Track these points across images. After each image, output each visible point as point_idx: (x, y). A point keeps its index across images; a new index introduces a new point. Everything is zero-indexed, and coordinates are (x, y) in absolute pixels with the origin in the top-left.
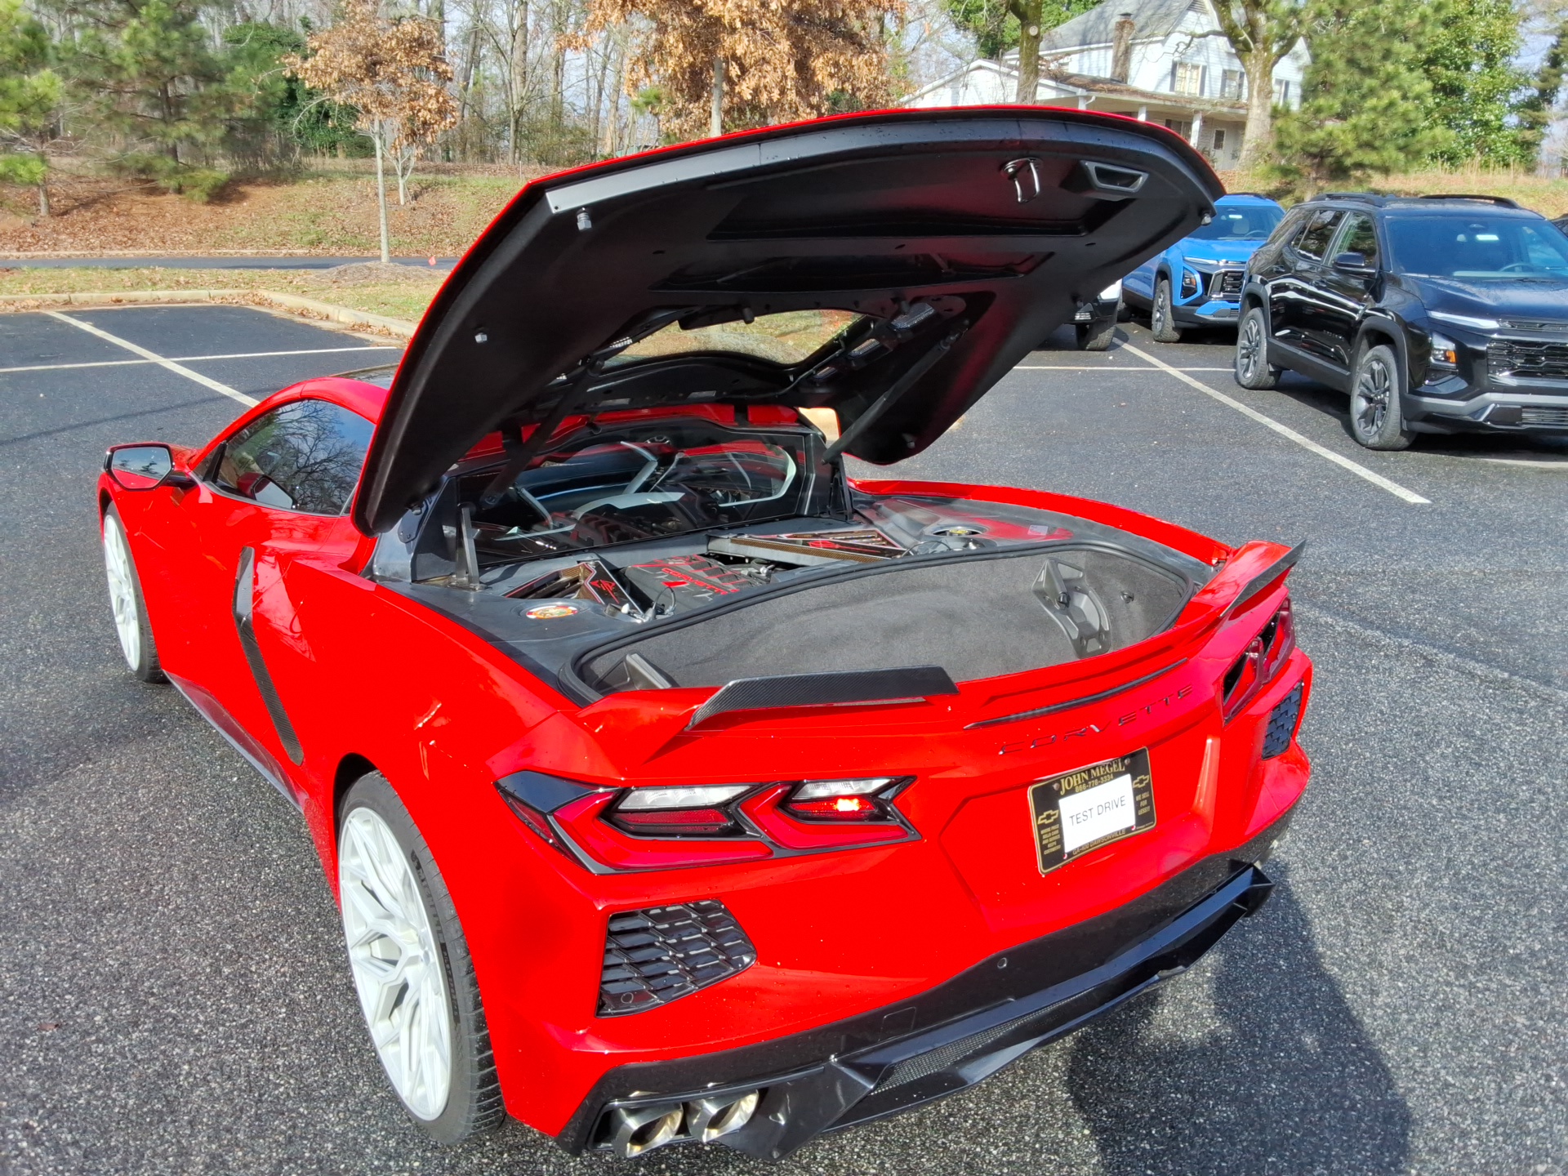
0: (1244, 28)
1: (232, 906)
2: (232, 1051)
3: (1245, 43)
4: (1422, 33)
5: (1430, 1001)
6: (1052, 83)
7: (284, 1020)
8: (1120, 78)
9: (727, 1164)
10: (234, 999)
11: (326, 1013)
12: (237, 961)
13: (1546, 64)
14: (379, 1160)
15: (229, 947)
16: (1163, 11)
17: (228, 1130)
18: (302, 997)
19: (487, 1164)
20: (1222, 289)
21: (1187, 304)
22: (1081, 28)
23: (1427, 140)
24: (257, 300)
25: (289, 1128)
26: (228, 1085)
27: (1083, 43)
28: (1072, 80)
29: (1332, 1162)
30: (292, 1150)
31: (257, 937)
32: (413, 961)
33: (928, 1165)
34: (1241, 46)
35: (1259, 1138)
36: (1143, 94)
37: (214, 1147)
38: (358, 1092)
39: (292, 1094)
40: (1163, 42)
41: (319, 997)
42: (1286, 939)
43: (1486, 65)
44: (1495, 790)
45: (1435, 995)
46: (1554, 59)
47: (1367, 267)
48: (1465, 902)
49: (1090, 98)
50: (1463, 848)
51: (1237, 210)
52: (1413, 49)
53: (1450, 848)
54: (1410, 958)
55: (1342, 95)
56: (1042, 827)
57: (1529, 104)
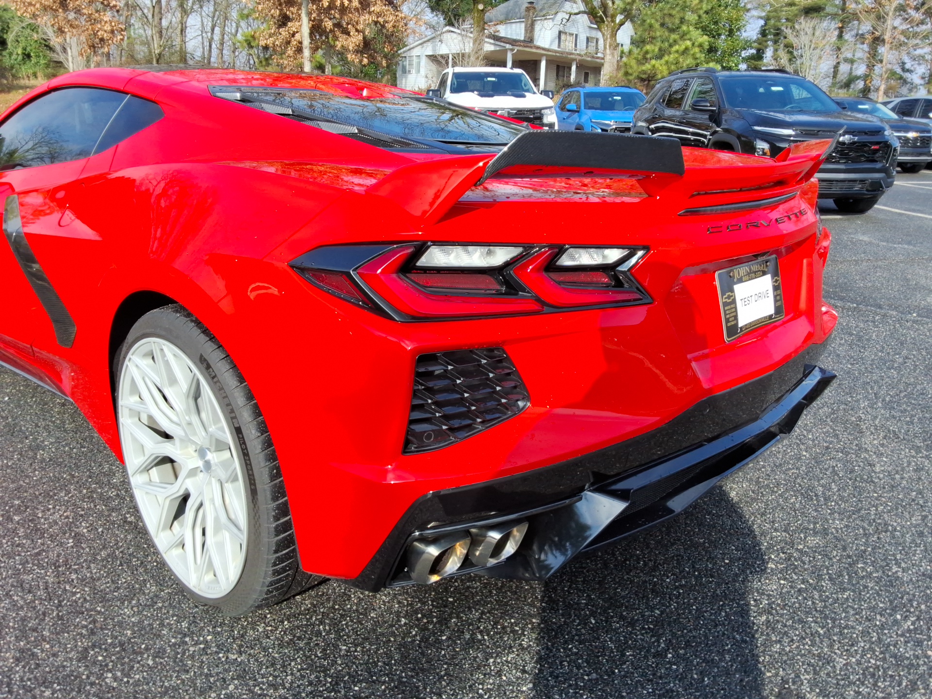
0: (600, 8)
1: (16, 476)
2: (30, 572)
3: (601, 17)
4: (701, 8)
5: (908, 466)
6: (492, 41)
7: (72, 547)
8: (529, 40)
9: (470, 608)
10: (26, 537)
11: (109, 540)
12: (25, 511)
13: (760, 36)
14: (176, 638)
15: (17, 502)
16: (551, 1)
17: (34, 630)
18: (85, 531)
19: (271, 631)
22: (505, 10)
25: (90, 623)
26: (30, 597)
27: (506, 19)
28: (503, 40)
29: (900, 563)
30: (95, 638)
31: (40, 494)
32: (193, 473)
33: (623, 594)
34: (598, 19)
35: (845, 554)
36: (544, 49)
37: (22, 643)
38: (147, 591)
39: (88, 598)
40: (553, 19)
41: (100, 530)
42: (800, 440)
43: (729, 35)
44: (881, 358)
45: (909, 464)
46: (763, 33)
47: (711, 106)
48: (897, 414)
49: (514, 50)
50: (880, 387)
51: (618, 94)
52: (697, 18)
53: (872, 388)
54: (882, 445)
55: (659, 44)
56: (725, 304)
57: (752, 58)
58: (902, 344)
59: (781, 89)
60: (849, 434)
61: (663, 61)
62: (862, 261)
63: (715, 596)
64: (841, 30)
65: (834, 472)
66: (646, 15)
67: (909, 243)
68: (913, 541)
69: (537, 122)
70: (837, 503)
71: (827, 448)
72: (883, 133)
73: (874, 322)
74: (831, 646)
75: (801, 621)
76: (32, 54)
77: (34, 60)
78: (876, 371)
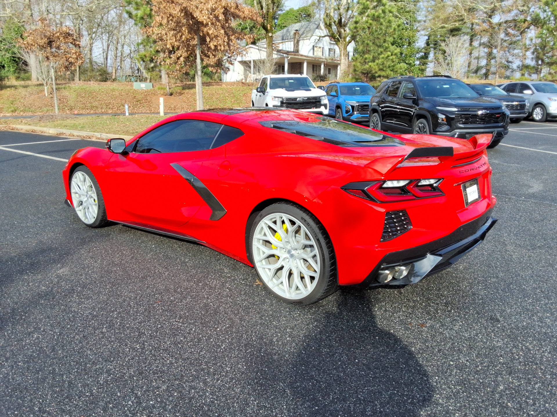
0: (337, 34)
3: (338, 39)
4: (395, 34)
6: (277, 53)
8: (296, 51)
13: (425, 45)
16: (308, 29)
20: (358, 110)
21: (348, 116)
22: (281, 35)
23: (399, 68)
24: (11, 128)
27: (283, 39)
28: (282, 51)
29: (525, 285)
34: (336, 39)
35: (505, 283)
36: (305, 56)
40: (309, 39)
43: (409, 46)
44: (510, 217)
45: (526, 255)
46: (428, 44)
47: (413, 96)
48: (520, 238)
49: (288, 57)
50: (511, 228)
51: (358, 86)
52: (393, 39)
53: (508, 229)
54: (515, 249)
55: (372, 54)
56: (464, 195)
57: (422, 58)
58: (519, 210)
59: (448, 86)
60: (501, 246)
61: (375, 63)
62: (496, 173)
63: (463, 296)
64: (471, 40)
65: (498, 259)
66: (365, 38)
67: (518, 163)
68: (529, 279)
69: (318, 103)
70: (500, 268)
71: (493, 251)
72: (501, 109)
73: (505, 201)
74: (505, 307)
75: (493, 301)
76: (5, 66)
77: (6, 69)
78: (509, 222)
